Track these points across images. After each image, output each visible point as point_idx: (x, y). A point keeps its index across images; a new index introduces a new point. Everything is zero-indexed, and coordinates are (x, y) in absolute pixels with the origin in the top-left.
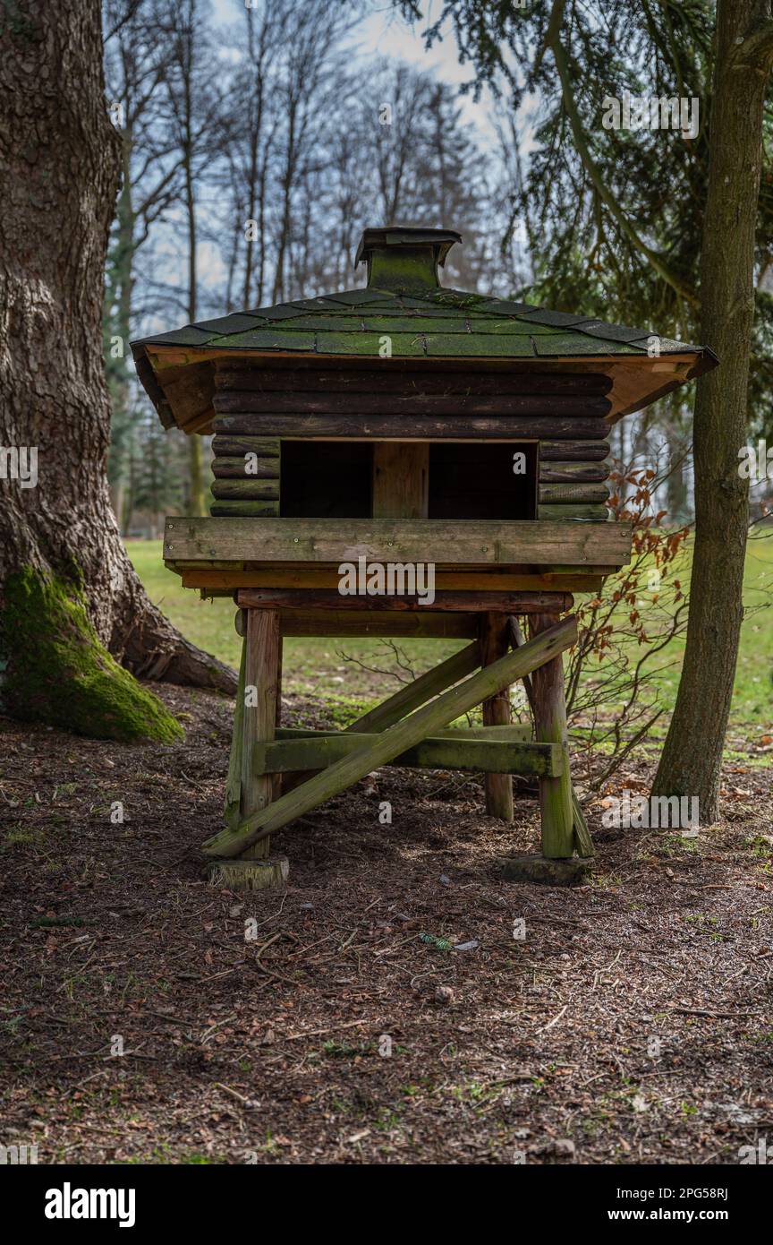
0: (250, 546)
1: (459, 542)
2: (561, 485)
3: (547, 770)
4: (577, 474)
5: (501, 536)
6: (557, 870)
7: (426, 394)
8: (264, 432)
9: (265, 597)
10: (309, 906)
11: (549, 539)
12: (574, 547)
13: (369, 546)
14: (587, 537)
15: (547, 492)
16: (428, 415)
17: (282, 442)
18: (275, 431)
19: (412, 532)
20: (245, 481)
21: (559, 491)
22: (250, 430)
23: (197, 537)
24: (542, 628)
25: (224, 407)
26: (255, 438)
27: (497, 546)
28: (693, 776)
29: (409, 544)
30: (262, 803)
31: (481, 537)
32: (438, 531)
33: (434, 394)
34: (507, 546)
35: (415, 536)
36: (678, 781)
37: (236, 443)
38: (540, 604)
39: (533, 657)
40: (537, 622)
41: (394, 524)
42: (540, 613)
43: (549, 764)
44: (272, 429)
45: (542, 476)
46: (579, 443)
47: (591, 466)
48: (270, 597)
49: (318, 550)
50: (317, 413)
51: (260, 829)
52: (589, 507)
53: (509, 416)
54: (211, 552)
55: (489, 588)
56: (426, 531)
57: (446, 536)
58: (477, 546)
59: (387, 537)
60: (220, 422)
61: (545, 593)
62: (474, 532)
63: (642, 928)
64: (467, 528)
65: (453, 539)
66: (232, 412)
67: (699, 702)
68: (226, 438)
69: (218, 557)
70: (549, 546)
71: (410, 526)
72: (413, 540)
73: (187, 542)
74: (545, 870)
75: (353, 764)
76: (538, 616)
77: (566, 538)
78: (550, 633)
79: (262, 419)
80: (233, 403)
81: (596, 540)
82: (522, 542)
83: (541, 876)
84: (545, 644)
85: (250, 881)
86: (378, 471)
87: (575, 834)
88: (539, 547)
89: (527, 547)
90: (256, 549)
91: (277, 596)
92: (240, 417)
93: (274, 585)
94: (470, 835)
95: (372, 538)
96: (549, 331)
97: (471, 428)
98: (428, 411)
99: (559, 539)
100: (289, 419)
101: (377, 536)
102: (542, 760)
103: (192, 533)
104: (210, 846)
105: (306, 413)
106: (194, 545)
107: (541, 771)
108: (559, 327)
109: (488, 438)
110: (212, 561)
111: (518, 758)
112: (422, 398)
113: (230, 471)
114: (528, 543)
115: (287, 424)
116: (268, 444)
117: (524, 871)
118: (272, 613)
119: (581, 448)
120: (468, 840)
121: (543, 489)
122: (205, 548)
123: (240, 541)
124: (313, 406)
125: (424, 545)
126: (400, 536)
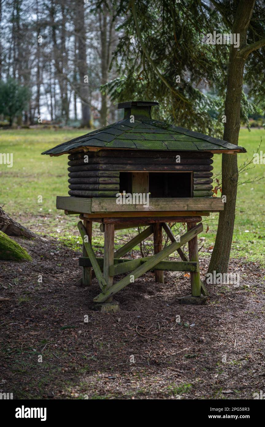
0: (117, 207)
1: (177, 204)
2: (200, 185)
3: (195, 270)
4: (204, 182)
5: (188, 203)
6: (198, 300)
7: (162, 158)
8: (114, 170)
9: (113, 220)
10: (139, 316)
11: (202, 203)
12: (209, 205)
13: (151, 206)
14: (212, 202)
15: (196, 187)
16: (162, 164)
17: (120, 173)
18: (118, 170)
19: (164, 202)
20: (109, 185)
21: (199, 187)
22: (110, 169)
23: (102, 205)
24: (192, 227)
25: (103, 162)
26: (112, 172)
27: (188, 205)
28: (222, 267)
29: (163, 205)
30: (111, 285)
31: (183, 203)
32: (171, 201)
33: (164, 158)
34: (191, 205)
35: (165, 203)
36: (218, 269)
37: (106, 173)
38: (192, 220)
39: (191, 236)
40: (191, 226)
41: (159, 200)
42: (192, 223)
43: (196, 268)
44: (117, 169)
45: (195, 182)
46: (204, 173)
47: (208, 179)
48: (114, 220)
49: (137, 208)
50: (130, 164)
51: (112, 293)
52: (207, 191)
53: (185, 164)
54: (106, 209)
55: (178, 216)
56: (168, 201)
57: (173, 203)
58: (182, 206)
59: (157, 203)
60: (102, 167)
61: (194, 217)
62: (181, 201)
63: (234, 316)
64: (180, 200)
65: (175, 203)
66: (105, 164)
67: (223, 244)
68: (103, 172)
69: (108, 210)
70: (202, 205)
71: (163, 200)
72: (164, 204)
73: (99, 206)
74: (195, 300)
75: (140, 271)
76: (191, 224)
77: (206, 203)
78: (195, 229)
79: (114, 166)
80: (105, 161)
81: (214, 203)
82: (194, 204)
83: (194, 302)
84: (194, 232)
85: (113, 310)
86: (134, 176)
87: (202, 288)
88: (199, 206)
89: (195, 205)
90: (119, 208)
91: (116, 220)
92: (108, 165)
93: (116, 217)
94: (160, 290)
95: (152, 204)
96: (196, 140)
97: (175, 168)
98: (162, 163)
99: (205, 203)
100: (122, 166)
101: (154, 203)
102: (194, 267)
103: (100, 203)
104: (97, 299)
105: (126, 164)
106: (101, 207)
107: (193, 270)
108: (199, 139)
109: (179, 171)
110: (105, 212)
111: (185, 267)
112: (160, 159)
113: (104, 182)
114: (196, 204)
115: (121, 167)
116: (116, 174)
117: (189, 301)
118: (114, 225)
119: (205, 174)
120: (160, 291)
121: (195, 186)
122: (104, 208)
123: (114, 206)
124: (129, 162)
125: (167, 206)
126: (160, 203)
